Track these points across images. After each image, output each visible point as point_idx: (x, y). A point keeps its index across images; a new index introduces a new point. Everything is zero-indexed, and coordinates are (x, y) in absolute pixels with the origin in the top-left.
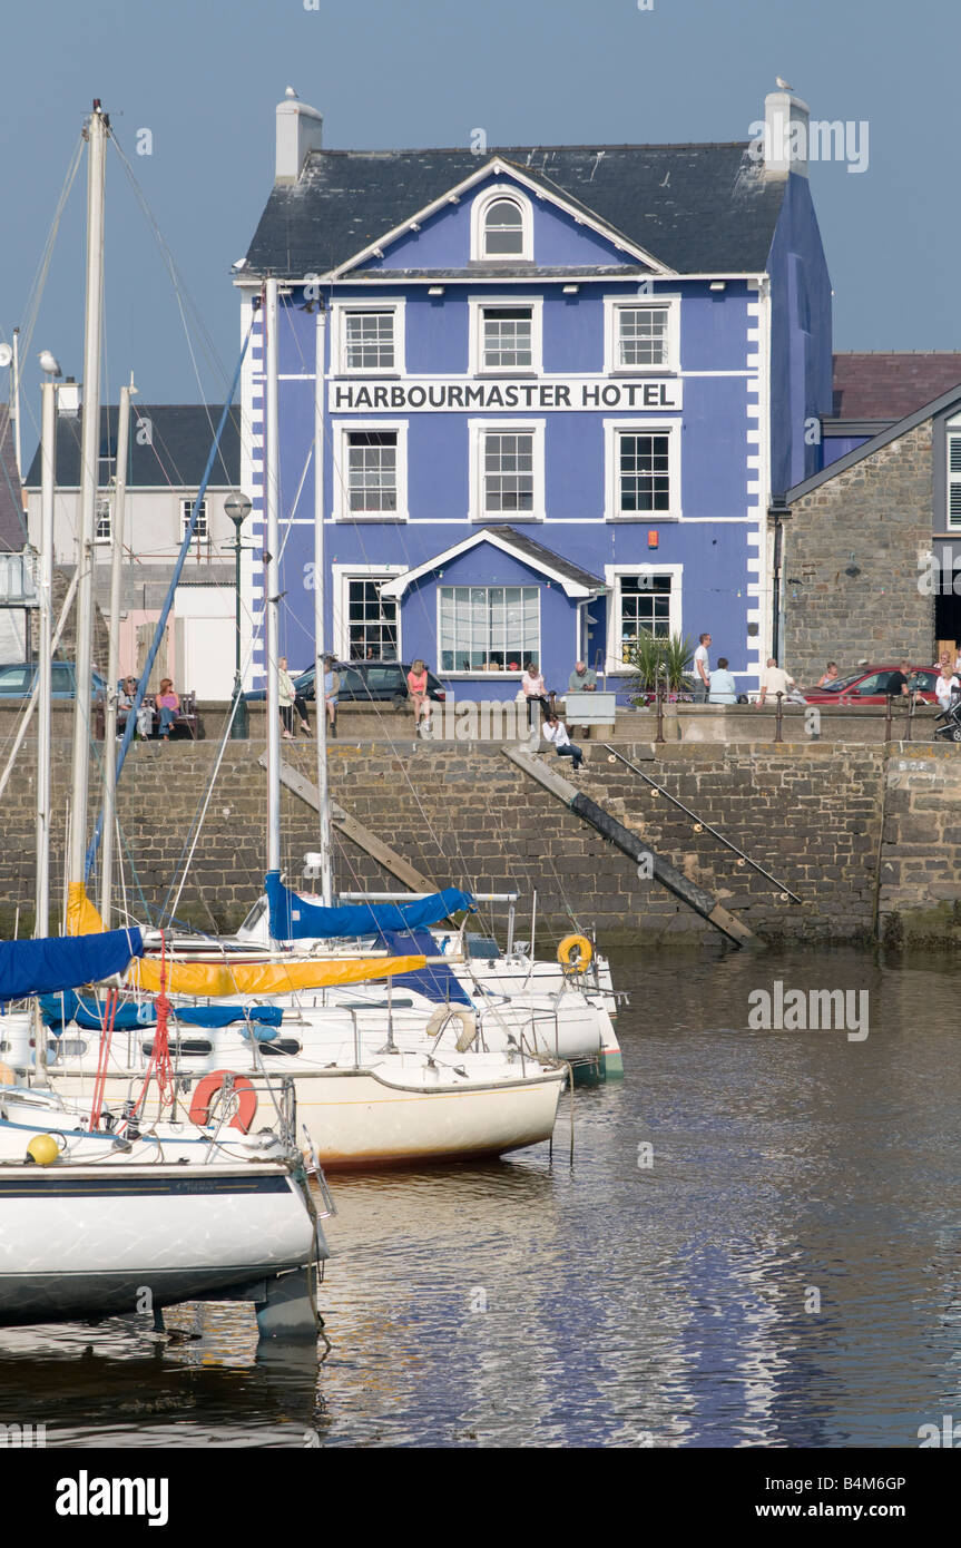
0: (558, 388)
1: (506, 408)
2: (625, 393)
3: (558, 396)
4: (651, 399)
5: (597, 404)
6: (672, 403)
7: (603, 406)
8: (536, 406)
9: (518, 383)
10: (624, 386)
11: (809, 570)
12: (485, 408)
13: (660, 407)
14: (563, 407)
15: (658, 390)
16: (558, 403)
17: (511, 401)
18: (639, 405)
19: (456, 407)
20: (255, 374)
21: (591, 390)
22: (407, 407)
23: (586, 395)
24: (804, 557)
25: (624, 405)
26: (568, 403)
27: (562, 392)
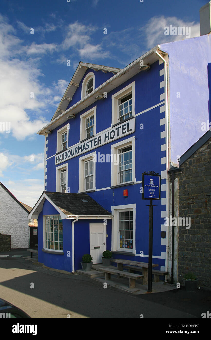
0: (98, 137)
1: (87, 150)
2: (116, 131)
3: (98, 140)
4: (124, 131)
5: (108, 140)
6: (131, 130)
7: (110, 140)
8: (93, 147)
9: (89, 140)
10: (116, 129)
11: (191, 201)
12: (82, 152)
13: (127, 133)
14: (100, 145)
15: (126, 126)
16: (98, 144)
17: (87, 147)
18: (121, 135)
19: (76, 155)
20: (46, 158)
21: (107, 135)
22: (68, 158)
23: (106, 137)
24: (188, 194)
25: (116, 137)
26: (101, 143)
27: (99, 139)
